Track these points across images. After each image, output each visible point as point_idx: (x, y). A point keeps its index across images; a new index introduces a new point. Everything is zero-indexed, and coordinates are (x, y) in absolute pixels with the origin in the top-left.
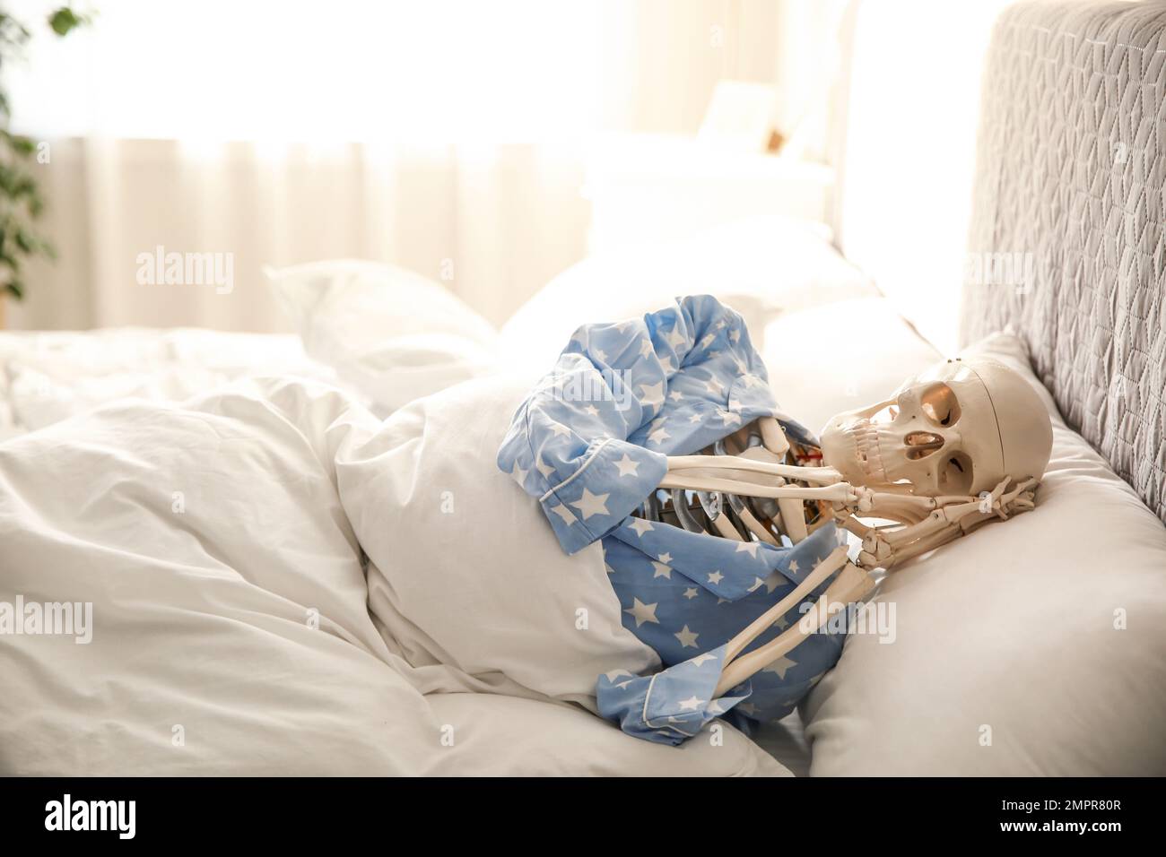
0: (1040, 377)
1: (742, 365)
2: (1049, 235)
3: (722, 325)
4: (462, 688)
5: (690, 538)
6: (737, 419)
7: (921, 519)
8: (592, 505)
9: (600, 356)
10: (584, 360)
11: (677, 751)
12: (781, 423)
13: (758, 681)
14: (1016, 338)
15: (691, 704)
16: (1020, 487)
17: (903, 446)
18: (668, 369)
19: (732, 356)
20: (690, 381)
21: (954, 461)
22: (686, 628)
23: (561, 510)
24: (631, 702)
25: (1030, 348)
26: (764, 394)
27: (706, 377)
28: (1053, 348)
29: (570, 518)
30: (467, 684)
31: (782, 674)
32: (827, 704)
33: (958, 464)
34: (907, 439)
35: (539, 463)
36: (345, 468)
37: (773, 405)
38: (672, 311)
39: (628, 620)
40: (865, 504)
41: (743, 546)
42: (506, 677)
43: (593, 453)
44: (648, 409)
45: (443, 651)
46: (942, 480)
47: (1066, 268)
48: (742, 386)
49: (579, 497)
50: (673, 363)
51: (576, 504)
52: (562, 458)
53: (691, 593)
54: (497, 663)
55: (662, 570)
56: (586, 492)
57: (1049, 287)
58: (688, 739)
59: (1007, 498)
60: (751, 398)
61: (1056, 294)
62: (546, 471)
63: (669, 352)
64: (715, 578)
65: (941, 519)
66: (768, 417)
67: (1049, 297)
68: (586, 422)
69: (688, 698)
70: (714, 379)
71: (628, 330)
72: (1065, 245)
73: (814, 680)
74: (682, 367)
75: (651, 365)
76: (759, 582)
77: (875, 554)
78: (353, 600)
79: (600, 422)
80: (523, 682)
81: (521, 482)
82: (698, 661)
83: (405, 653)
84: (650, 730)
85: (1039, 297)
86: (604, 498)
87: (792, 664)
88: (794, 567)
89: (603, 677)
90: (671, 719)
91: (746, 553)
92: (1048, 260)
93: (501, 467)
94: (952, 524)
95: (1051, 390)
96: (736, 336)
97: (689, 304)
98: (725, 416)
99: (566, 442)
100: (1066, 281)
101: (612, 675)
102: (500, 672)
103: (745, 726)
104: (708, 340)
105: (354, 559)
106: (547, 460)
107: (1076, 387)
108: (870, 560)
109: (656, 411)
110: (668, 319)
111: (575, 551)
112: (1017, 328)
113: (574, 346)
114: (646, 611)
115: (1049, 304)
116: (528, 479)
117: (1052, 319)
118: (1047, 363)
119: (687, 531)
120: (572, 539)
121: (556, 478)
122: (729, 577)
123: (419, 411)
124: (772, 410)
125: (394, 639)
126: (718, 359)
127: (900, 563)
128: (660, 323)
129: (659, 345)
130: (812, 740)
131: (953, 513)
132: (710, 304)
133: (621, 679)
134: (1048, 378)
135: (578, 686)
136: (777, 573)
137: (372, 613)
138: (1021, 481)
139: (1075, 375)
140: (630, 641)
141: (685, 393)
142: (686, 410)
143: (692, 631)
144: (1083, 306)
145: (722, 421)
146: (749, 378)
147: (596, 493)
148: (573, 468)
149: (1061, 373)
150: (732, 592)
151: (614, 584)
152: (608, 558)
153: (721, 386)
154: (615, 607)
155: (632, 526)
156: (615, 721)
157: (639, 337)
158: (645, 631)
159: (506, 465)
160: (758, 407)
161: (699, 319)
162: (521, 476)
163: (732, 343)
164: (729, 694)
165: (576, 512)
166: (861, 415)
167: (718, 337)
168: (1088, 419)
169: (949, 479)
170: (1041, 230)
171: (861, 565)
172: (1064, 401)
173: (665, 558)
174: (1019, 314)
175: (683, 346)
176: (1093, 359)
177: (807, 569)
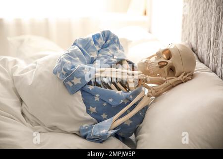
0: (194, 52)
1: (117, 48)
2: (195, 17)
3: (112, 37)
4: (46, 131)
5: (104, 90)
6: (116, 60)
7: (162, 83)
8: (77, 81)
9: (81, 46)
10: (76, 47)
11: (101, 144)
12: (127, 61)
13: (122, 126)
14: (188, 43)
15: (104, 131)
16: (188, 74)
17: (158, 65)
18: (98, 48)
19: (115, 45)
20: (104, 52)
21: (171, 69)
22: (104, 114)
23: (69, 83)
24: (89, 132)
25: (192, 46)
26: (123, 54)
27: (108, 50)
28: (197, 44)
29: (71, 85)
30: (47, 130)
31: (129, 125)
32: (140, 131)
33: (172, 69)
34: (159, 63)
35: (63, 71)
36: (15, 77)
37: (125, 57)
38: (99, 34)
39: (88, 112)
40: (148, 80)
41: (118, 92)
42: (57, 128)
43: (76, 68)
44: (92, 58)
45: (41, 122)
46: (168, 74)
47: (199, 23)
48: (118, 53)
49: (73, 79)
50: (99, 47)
51: (72, 81)
52: (69, 69)
53: (105, 104)
54: (54, 124)
55: (97, 99)
56: (75, 78)
57: (196, 29)
58: (104, 141)
59: (184, 77)
60: (119, 55)
61: (197, 30)
62: (65, 73)
63: (98, 44)
64: (111, 100)
65: (168, 83)
66: (124, 60)
67: (196, 31)
68: (76, 61)
69: (103, 130)
70: (110, 51)
71: (88, 39)
72: (199, 18)
73: (137, 126)
74: (102, 48)
75: (93, 47)
76: (122, 101)
77: (151, 93)
78: (18, 110)
79: (80, 61)
80: (62, 129)
81: (58, 76)
82: (106, 121)
83: (32, 123)
84: (94, 139)
85: (193, 32)
86: (80, 79)
87: (131, 122)
88: (131, 97)
89: (82, 126)
90: (99, 135)
91: (119, 94)
92: (195, 22)
93: (54, 73)
94: (171, 84)
95: (197, 55)
96: (116, 41)
97: (104, 32)
98: (113, 60)
99: (69, 65)
100: (199, 26)
101: (84, 126)
102: (56, 127)
103: (121, 139)
104: (108, 41)
105: (18, 100)
106: (65, 70)
107: (203, 52)
108: (150, 94)
109: (95, 59)
110: (98, 36)
111: (73, 94)
112: (189, 41)
113: (75, 44)
114: (93, 109)
115: (195, 34)
116: (60, 75)
117: (196, 37)
118: (196, 48)
119: (103, 88)
120: (72, 91)
121: (67, 74)
122: (114, 100)
123: (36, 63)
124: (125, 58)
125: (29, 120)
126: (111, 46)
127: (158, 95)
128: (96, 37)
129: (96, 43)
130: (137, 141)
131: (171, 81)
132: (109, 32)
133: (86, 126)
134: (196, 52)
135: (75, 129)
136: (127, 99)
137: (23, 114)
138: (188, 73)
139: (202, 50)
140: (89, 117)
141: (102, 54)
142: (103, 58)
143: (105, 114)
144: (203, 32)
145: (112, 61)
146: (119, 51)
147: (77, 78)
148: (71, 72)
149: (199, 50)
150: (115, 104)
151: (84, 103)
152: (83, 96)
153: (112, 53)
154: (85, 108)
155: (89, 88)
156: (85, 137)
157: (90, 41)
158: (93, 115)
159: (55, 73)
160: (121, 57)
161: (106, 36)
162: (58, 75)
163: (115, 42)
164: (115, 129)
165: (73, 83)
166: (147, 58)
167: (111, 41)
168: (206, 60)
169: (170, 73)
170: (193, 15)
171: (148, 96)
172: (200, 57)
173: (97, 95)
174: (189, 38)
175: (102, 43)
176: (206, 44)
177: (134, 97)
